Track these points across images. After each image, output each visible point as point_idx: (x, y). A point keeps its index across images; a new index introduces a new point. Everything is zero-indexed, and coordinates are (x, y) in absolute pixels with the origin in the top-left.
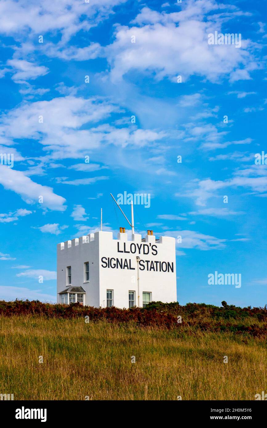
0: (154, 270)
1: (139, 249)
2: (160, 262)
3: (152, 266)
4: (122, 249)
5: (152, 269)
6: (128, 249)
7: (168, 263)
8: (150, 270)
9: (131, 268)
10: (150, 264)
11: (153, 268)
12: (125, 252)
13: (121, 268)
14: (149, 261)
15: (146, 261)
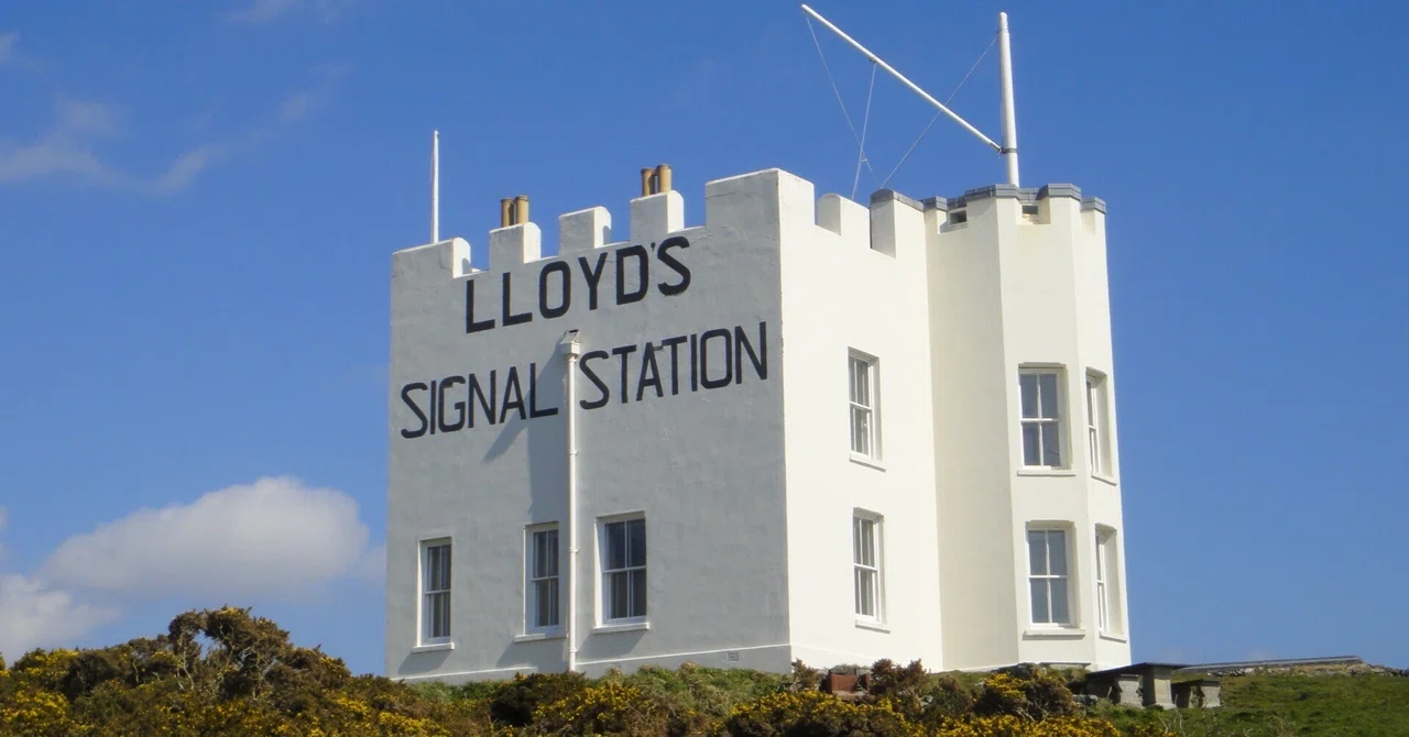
0: (660, 394)
1: (593, 280)
2: (694, 337)
3: (650, 375)
4: (489, 307)
5: (650, 391)
6: (524, 301)
7: (739, 331)
8: (639, 397)
9: (535, 414)
10: (636, 360)
11: (656, 381)
12: (509, 320)
13: (492, 420)
14: (632, 349)
15: (616, 351)
